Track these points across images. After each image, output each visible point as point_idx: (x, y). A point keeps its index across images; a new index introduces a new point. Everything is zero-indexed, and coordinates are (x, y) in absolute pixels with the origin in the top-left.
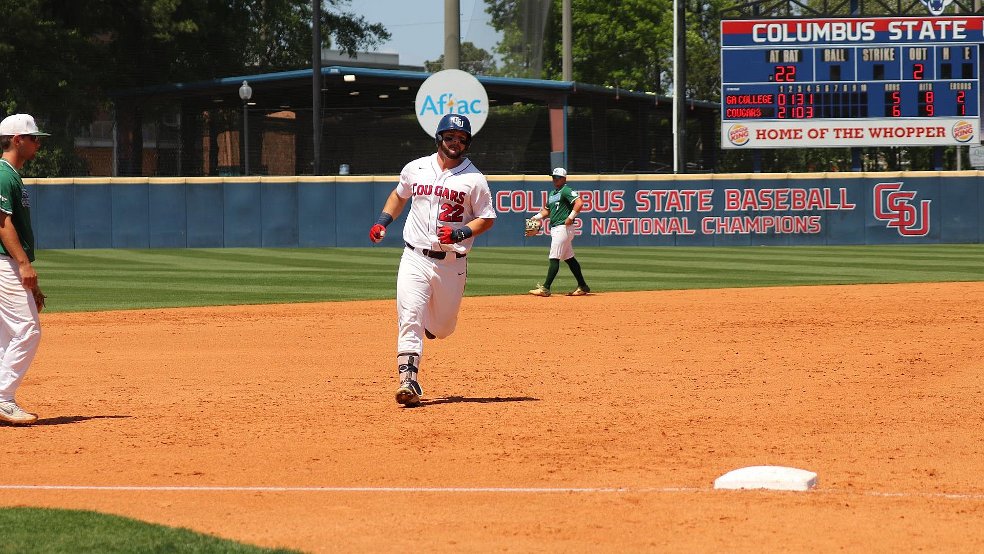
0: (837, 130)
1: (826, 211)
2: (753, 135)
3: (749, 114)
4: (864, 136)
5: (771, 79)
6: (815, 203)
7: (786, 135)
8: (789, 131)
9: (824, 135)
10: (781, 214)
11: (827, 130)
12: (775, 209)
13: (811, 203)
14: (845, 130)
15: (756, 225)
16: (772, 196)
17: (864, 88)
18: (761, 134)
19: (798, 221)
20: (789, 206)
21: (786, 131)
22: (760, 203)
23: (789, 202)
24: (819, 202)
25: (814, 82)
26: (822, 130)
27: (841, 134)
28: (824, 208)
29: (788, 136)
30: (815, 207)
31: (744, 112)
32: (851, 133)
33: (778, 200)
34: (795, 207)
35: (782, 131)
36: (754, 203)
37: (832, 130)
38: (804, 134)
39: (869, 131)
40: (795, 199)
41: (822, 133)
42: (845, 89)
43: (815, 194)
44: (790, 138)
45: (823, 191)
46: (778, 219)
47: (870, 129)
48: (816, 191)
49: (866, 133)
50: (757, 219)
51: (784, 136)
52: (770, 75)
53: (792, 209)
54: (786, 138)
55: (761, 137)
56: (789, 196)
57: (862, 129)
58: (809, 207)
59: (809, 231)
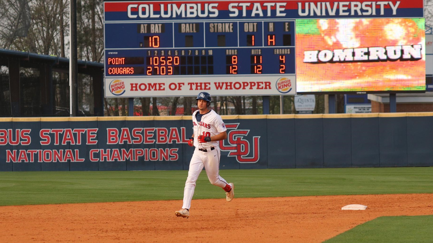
0: (191, 84)
1: (183, 144)
2: (128, 87)
3: (125, 72)
4: (211, 88)
5: (141, 46)
6: (174, 138)
7: (152, 88)
8: (155, 84)
9: (181, 88)
10: (149, 146)
11: (183, 84)
12: (144, 143)
13: (171, 138)
14: (197, 84)
15: (130, 155)
16: (142, 133)
17: (211, 53)
18: (134, 87)
19: (162, 152)
20: (155, 140)
21: (152, 85)
22: (133, 138)
23: (155, 137)
24: (177, 138)
25: (174, 48)
26: (179, 84)
27: (194, 87)
28: (181, 142)
29: (154, 88)
30: (174, 142)
31: (121, 70)
32: (201, 86)
33: (147, 136)
34: (159, 141)
35: (150, 84)
36: (128, 138)
37: (187, 84)
38: (167, 87)
39: (214, 85)
40: (159, 136)
41: (180, 86)
42: (197, 53)
43: (174, 132)
44: (156, 89)
45: (181, 129)
46: (146, 150)
47: (215, 83)
48: (175, 130)
49: (213, 86)
50: (131, 150)
51: (151, 88)
52: (141, 43)
53: (157, 143)
54: (152, 90)
55: (134, 89)
56: (155, 133)
57: (209, 83)
58: (170, 141)
59: (169, 159)
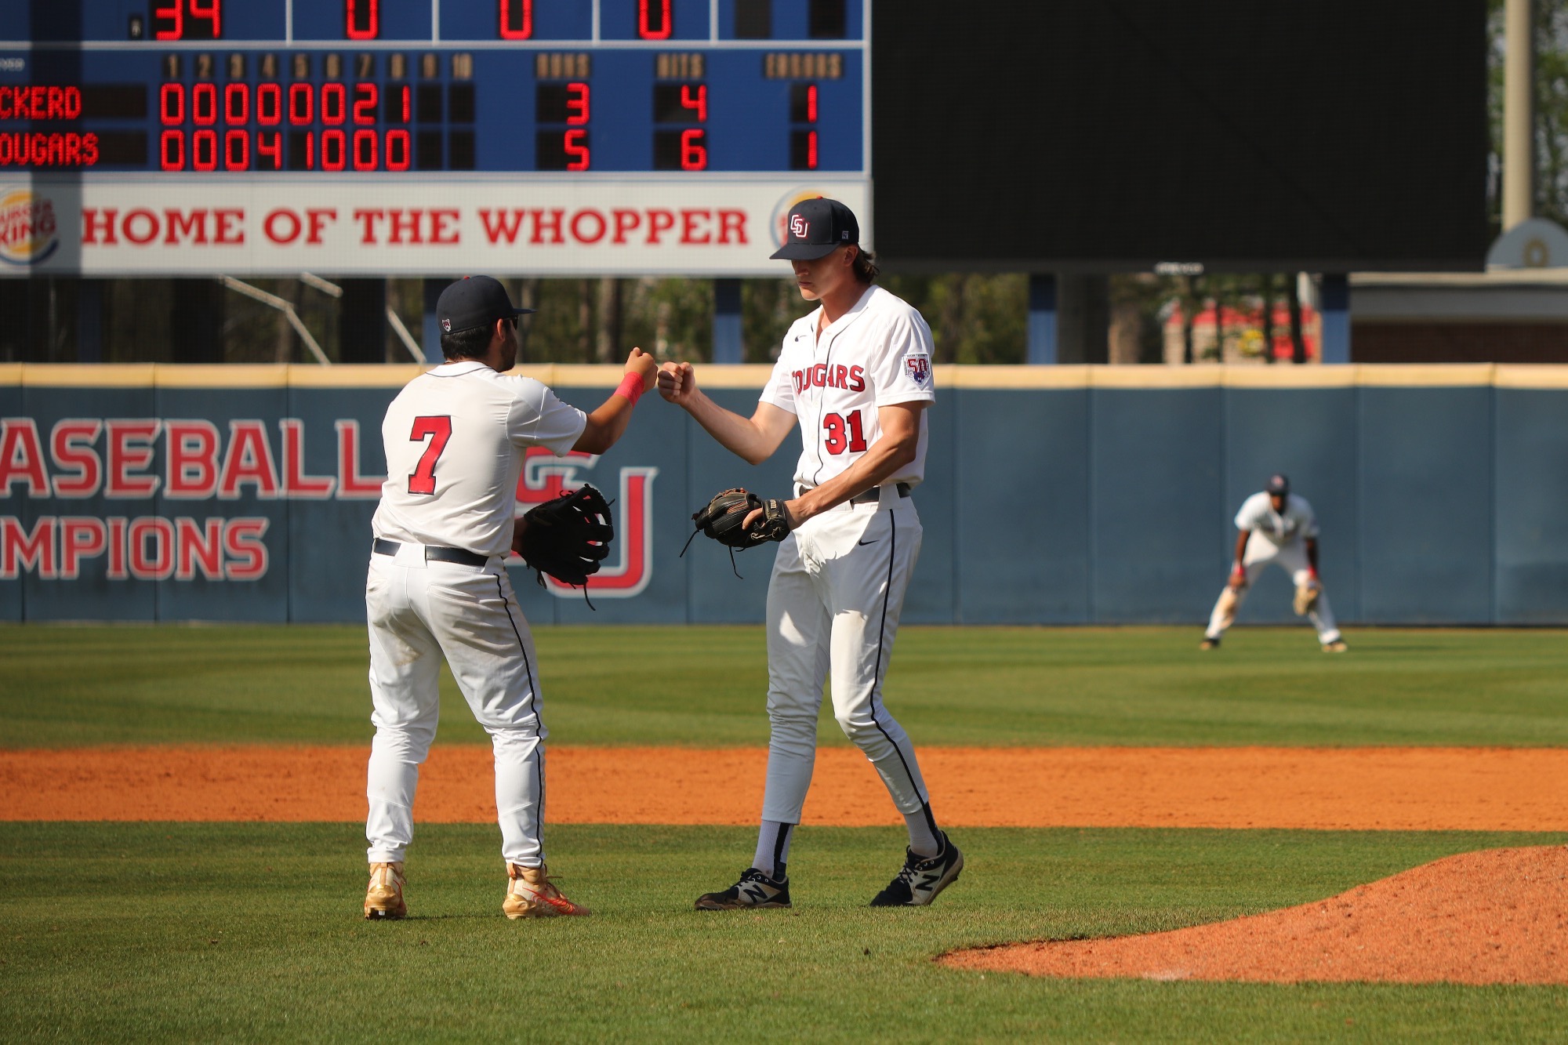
0: (368, 217)
1: (288, 500)
3: (56, 154)
4: (464, 238)
5: (135, 31)
6: (249, 472)
7: (186, 230)
8: (199, 216)
9: (321, 233)
10: (130, 509)
11: (333, 215)
12: (109, 492)
13: (235, 470)
14: (395, 216)
15: (40, 550)
16: (100, 447)
17: (464, 68)
19: (188, 535)
20: (156, 481)
21: (186, 216)
22: (53, 470)
23: (157, 467)
24: (261, 471)
25: (289, 43)
26: (313, 216)
27: (382, 229)
28: (281, 492)
29: (194, 231)
30: (249, 490)
31: (39, 144)
32: (415, 226)
33: (119, 459)
34: (177, 485)
35: (173, 216)
36: (33, 469)
37: (350, 215)
38: (253, 227)
39: (478, 224)
40: (178, 459)
41: (315, 226)
42: (397, 71)
43: (249, 442)
44: (201, 238)
45: (278, 431)
46: (117, 529)
47: (485, 215)
48: (254, 431)
49: (471, 229)
50: (46, 529)
51: (179, 231)
52: (134, 18)
53: (168, 492)
54: (186, 242)
55: (104, 234)
56: (159, 445)
57: (456, 215)
58: (229, 486)
59: (225, 571)
